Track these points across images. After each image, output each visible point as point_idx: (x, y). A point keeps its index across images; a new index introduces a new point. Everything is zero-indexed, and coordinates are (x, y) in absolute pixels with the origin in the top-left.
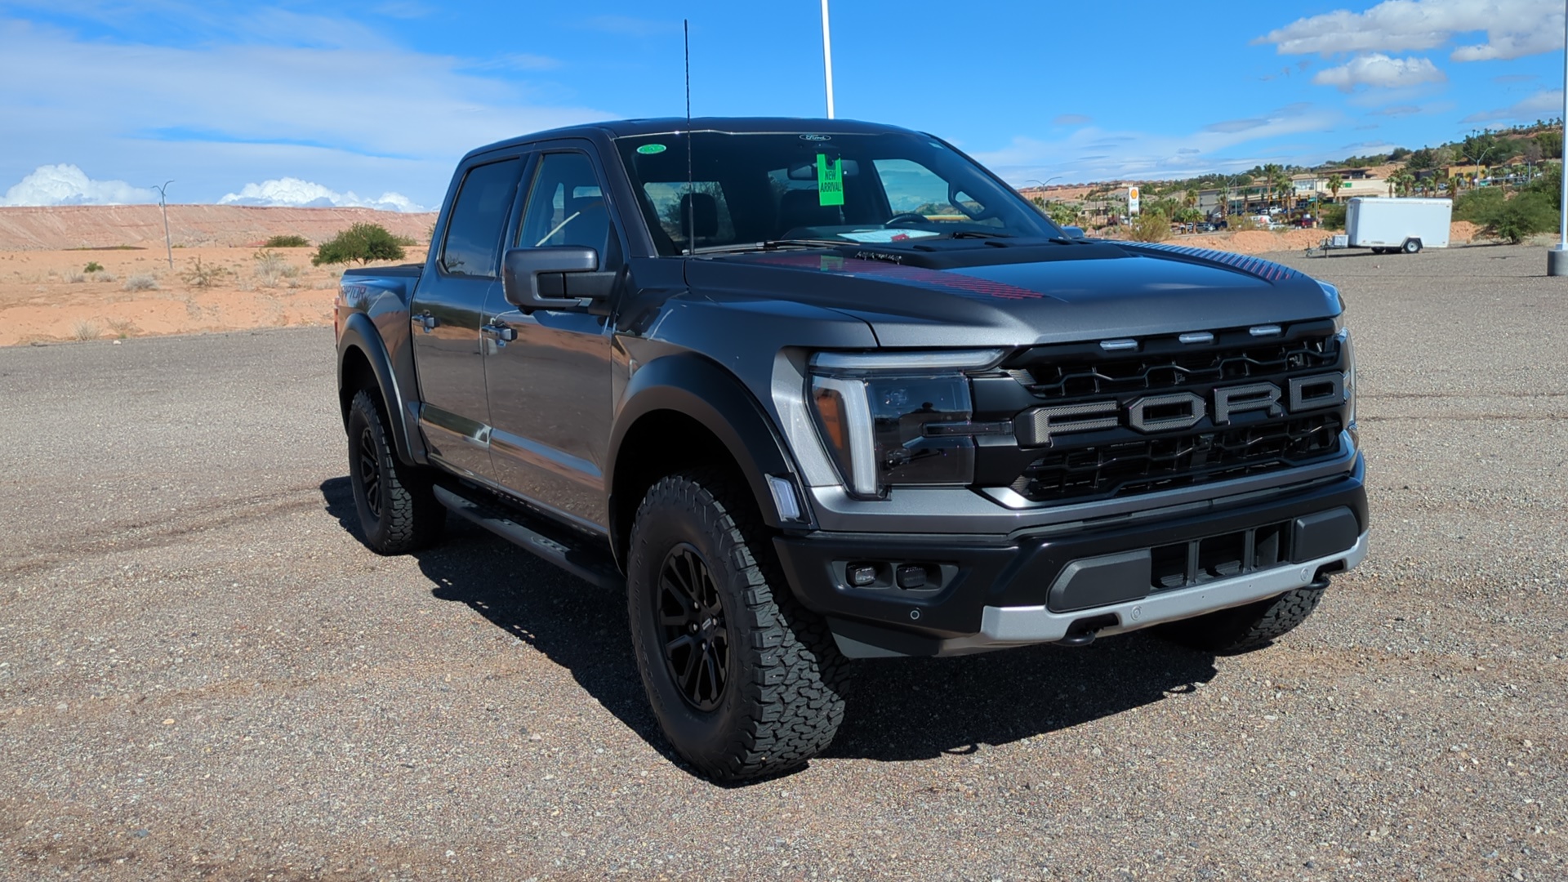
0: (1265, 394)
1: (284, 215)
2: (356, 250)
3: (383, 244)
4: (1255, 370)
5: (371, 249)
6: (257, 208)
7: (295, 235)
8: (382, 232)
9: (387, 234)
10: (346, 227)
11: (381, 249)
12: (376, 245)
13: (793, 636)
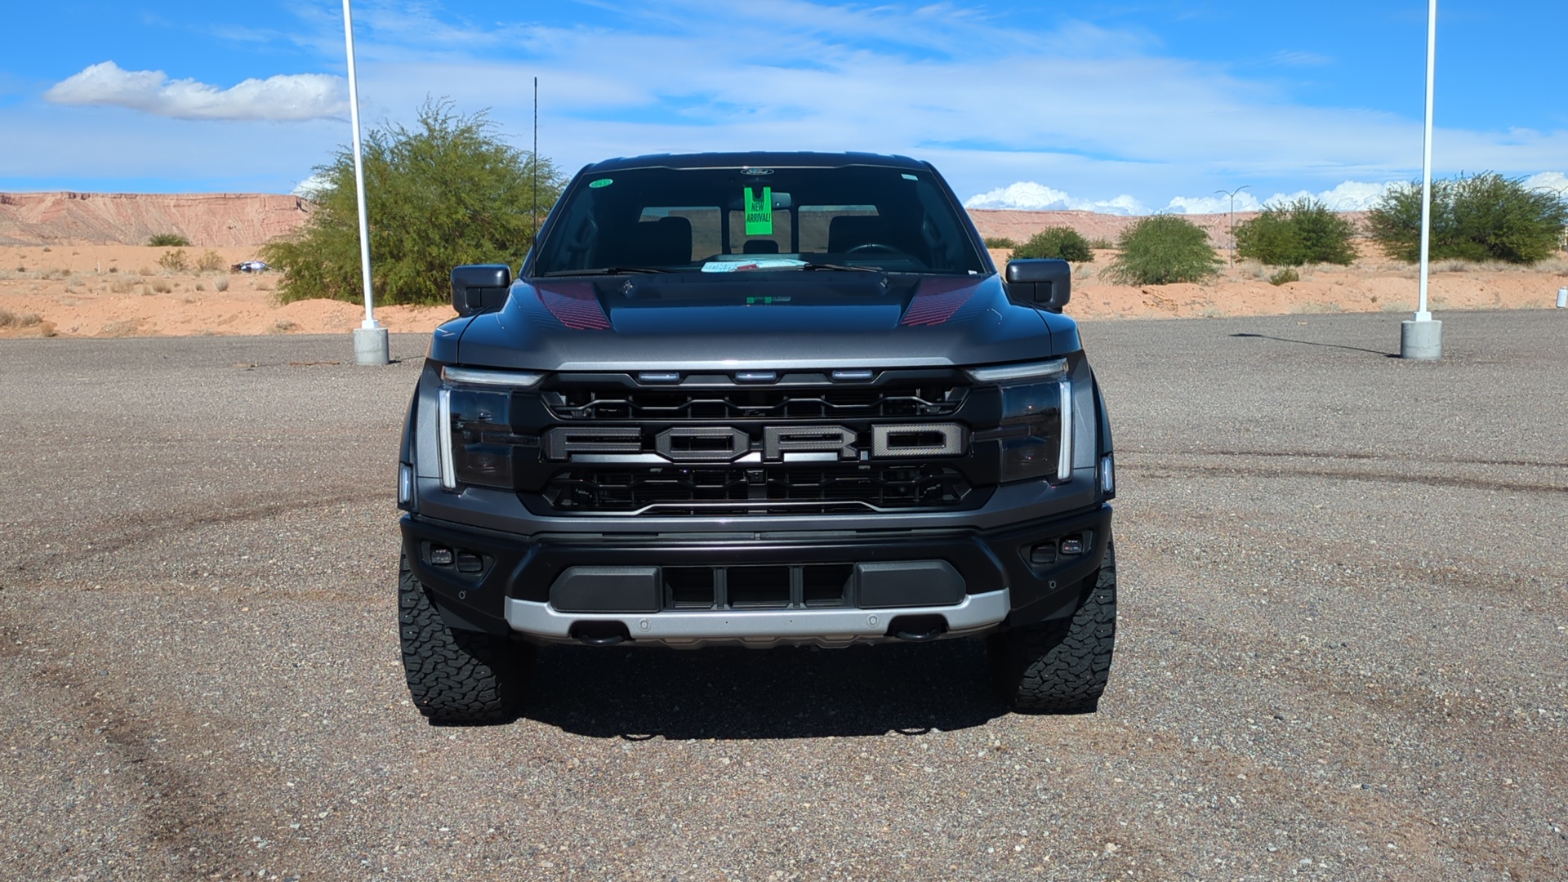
0: (837, 437)
1: (1011, 218)
2: (1047, 252)
3: (1074, 246)
4: (831, 412)
5: (1062, 251)
6: (987, 211)
7: (1004, 237)
8: (1073, 234)
9: (1078, 237)
10: (1039, 230)
11: (1071, 251)
12: (1067, 247)
13: (428, 602)
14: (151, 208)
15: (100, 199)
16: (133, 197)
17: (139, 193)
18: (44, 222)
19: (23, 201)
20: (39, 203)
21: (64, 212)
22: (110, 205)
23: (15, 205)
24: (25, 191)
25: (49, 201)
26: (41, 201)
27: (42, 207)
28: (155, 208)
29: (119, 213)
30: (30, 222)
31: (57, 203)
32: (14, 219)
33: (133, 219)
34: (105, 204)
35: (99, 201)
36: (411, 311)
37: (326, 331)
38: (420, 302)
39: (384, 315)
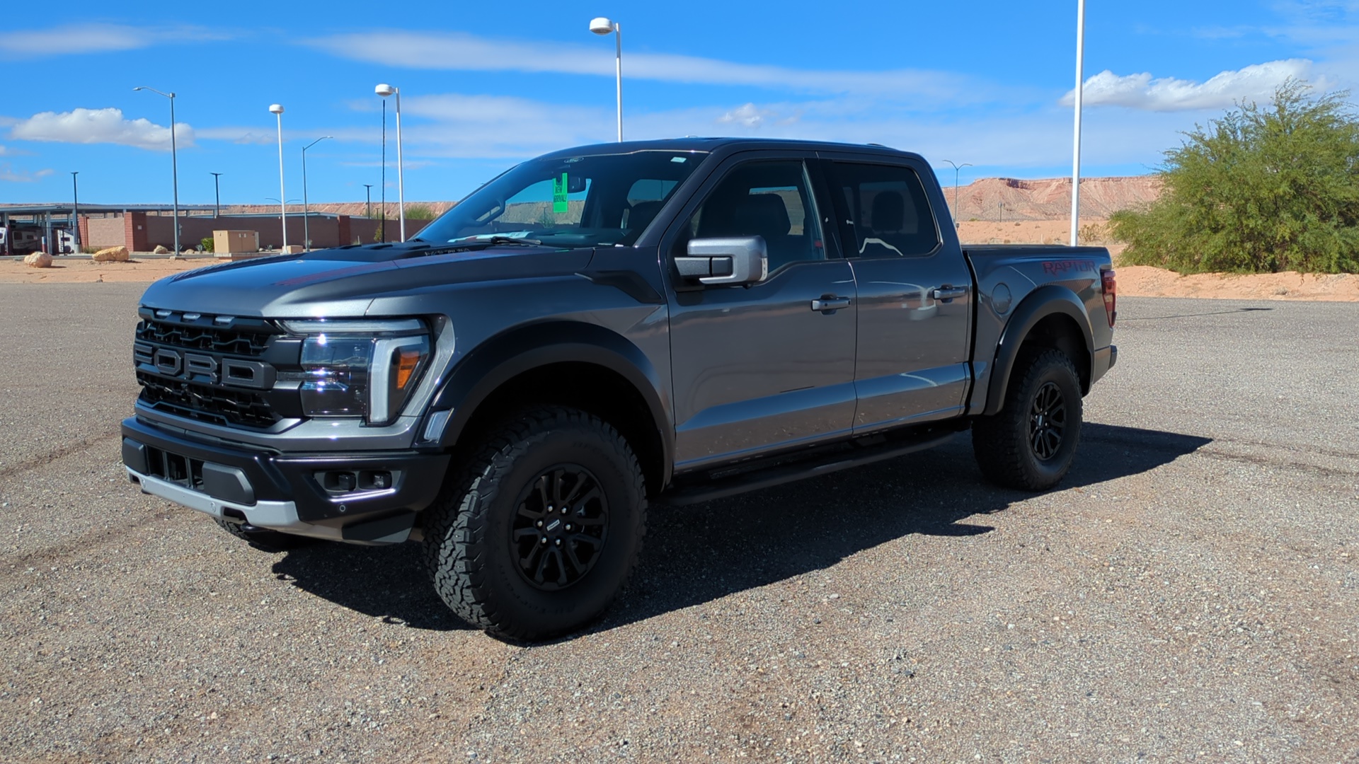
0: (208, 366)
14: (1132, 189)
15: (1092, 182)
16: (1118, 180)
17: (1124, 177)
18: (1048, 202)
19: (1036, 186)
20: (1047, 187)
21: (1064, 194)
22: (1100, 187)
23: (1030, 189)
24: (1038, 179)
25: (1054, 185)
26: (1049, 185)
27: (1049, 190)
28: (1135, 188)
29: (1106, 193)
30: (1038, 202)
31: (1060, 187)
32: (1027, 200)
33: (1116, 198)
34: (1095, 186)
35: (1092, 184)
36: (1221, 278)
37: (1141, 294)
38: (1231, 271)
39: (1196, 282)
